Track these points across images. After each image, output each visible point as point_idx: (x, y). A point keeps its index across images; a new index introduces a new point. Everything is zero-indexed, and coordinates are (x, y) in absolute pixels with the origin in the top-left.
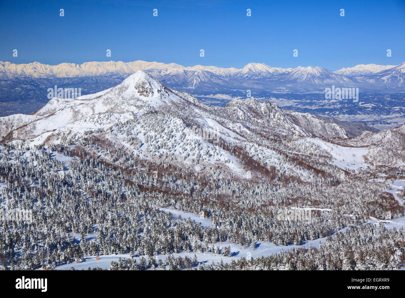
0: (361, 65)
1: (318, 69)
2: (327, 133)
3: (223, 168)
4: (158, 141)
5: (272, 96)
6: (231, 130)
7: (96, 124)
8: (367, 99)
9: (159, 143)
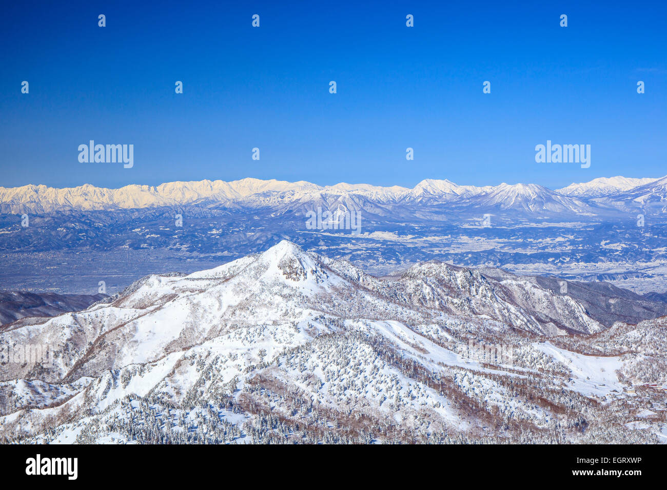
0: (602, 178)
1: (533, 187)
2: (557, 312)
3: (432, 416)
4: (343, 379)
5: (462, 233)
6: (425, 336)
7: (245, 341)
8: (613, 236)
9: (345, 381)
